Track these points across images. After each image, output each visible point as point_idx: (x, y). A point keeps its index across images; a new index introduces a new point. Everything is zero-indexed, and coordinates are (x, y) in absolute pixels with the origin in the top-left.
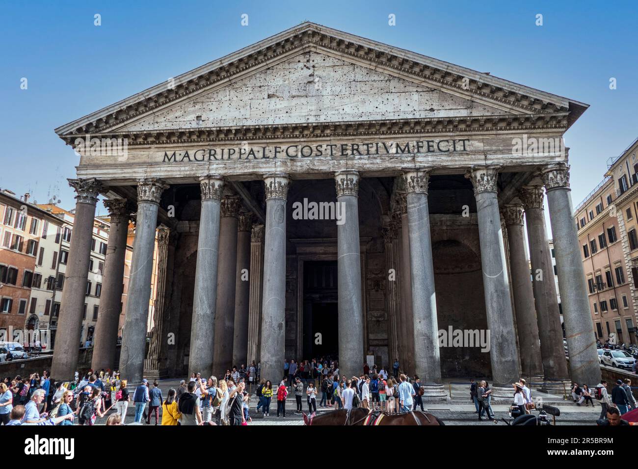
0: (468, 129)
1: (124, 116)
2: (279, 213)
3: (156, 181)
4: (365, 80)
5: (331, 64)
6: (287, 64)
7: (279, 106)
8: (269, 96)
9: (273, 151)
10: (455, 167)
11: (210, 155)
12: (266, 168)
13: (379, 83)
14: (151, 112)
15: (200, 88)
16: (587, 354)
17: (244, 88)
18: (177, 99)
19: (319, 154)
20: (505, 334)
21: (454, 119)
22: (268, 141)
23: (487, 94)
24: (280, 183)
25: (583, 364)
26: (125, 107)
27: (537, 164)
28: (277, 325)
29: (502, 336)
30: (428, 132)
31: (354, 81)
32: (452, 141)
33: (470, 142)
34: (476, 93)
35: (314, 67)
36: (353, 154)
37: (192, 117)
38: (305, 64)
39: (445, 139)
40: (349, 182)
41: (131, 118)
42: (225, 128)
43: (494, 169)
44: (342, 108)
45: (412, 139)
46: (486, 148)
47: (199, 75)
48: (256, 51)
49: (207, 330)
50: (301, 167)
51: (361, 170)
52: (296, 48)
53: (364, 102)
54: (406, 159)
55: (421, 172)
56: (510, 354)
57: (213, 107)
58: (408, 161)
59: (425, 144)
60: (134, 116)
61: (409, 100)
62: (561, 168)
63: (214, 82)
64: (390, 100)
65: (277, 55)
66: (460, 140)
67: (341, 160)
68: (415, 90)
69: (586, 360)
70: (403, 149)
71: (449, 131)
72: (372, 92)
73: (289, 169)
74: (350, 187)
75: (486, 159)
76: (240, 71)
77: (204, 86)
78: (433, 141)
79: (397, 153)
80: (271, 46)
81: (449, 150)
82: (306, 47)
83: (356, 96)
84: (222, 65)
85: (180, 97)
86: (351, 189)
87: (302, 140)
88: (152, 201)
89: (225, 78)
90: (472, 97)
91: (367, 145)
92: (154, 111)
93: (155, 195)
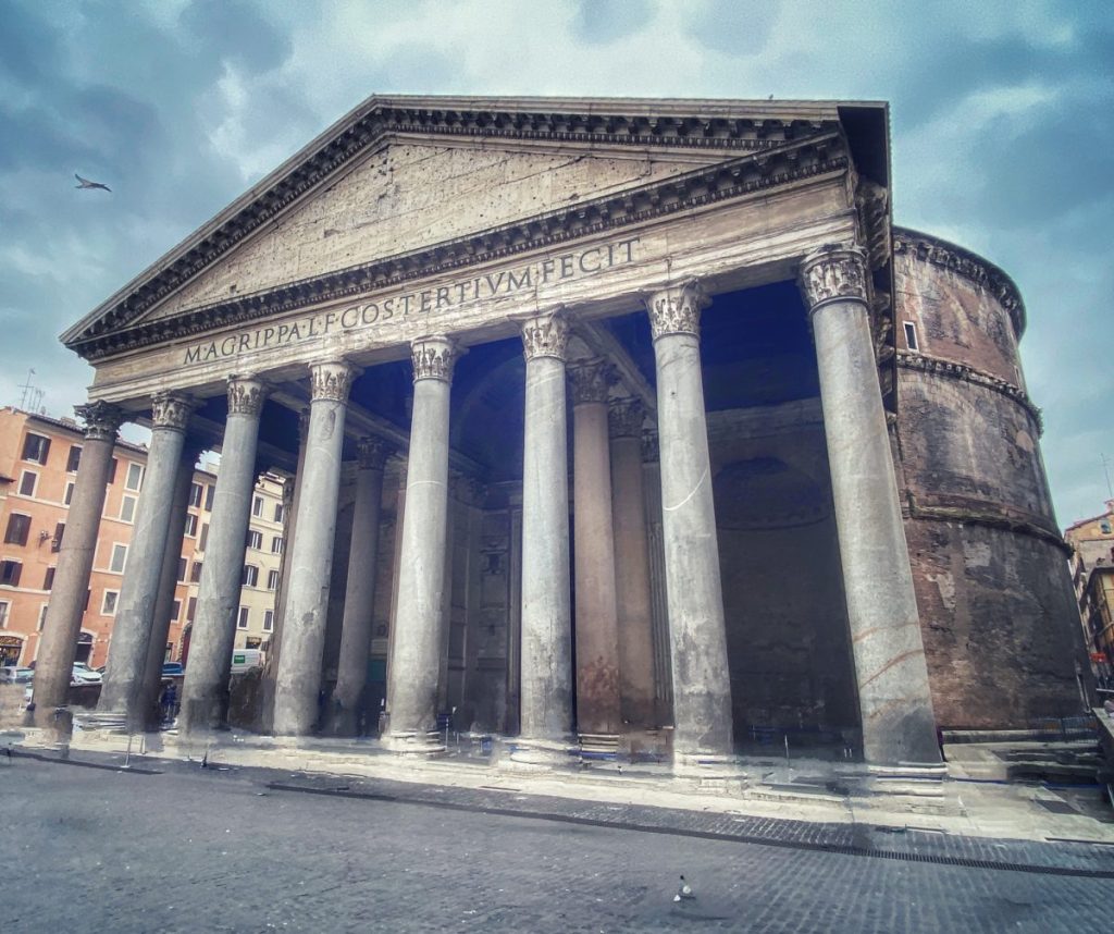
0: (632, 218)
1: (141, 305)
2: (322, 423)
3: (173, 395)
4: (466, 171)
5: (418, 158)
6: (354, 176)
7: (338, 247)
8: (327, 234)
9: (324, 323)
10: (609, 296)
11: (242, 343)
12: (311, 351)
13: (488, 171)
14: (175, 291)
15: (236, 242)
16: (887, 683)
17: (294, 229)
18: (205, 265)
19: (389, 314)
20: (691, 632)
21: (597, 202)
22: (315, 307)
23: (674, 140)
24: (328, 375)
25: (879, 707)
26: (137, 290)
27: (780, 258)
28: (302, 615)
29: (685, 636)
30: (559, 241)
31: (450, 177)
32: (607, 249)
33: (642, 242)
34: (653, 143)
35: (392, 170)
36: (439, 306)
37: (226, 287)
38: (380, 168)
39: (593, 247)
40: (427, 356)
41: (151, 305)
42: (251, 296)
43: (682, 286)
44: (427, 228)
45: (535, 260)
46: (672, 248)
47: (227, 221)
48: (301, 164)
49: (209, 627)
50: (360, 341)
51: (450, 331)
52: (364, 144)
53: (461, 210)
54: (522, 298)
55: (543, 317)
56: (701, 679)
57: (252, 269)
58: (526, 302)
59: (558, 263)
60: (154, 302)
61: (535, 190)
62: (834, 257)
63: (253, 229)
64: (505, 197)
65: (338, 164)
66: (621, 243)
67: (419, 319)
68: (547, 168)
69: (885, 697)
70: (519, 282)
71: (598, 230)
72: (477, 189)
73: (343, 348)
74: (429, 363)
75: (670, 269)
76: (287, 203)
77: (240, 238)
78: (571, 256)
79: (509, 289)
80: (323, 150)
81: (599, 267)
82: (379, 141)
83: (450, 204)
84: (255, 199)
85: (210, 261)
86: (431, 368)
87: (362, 295)
88: (167, 426)
89: (266, 218)
90: (648, 153)
91: (462, 285)
92: (180, 288)
93: (174, 416)
